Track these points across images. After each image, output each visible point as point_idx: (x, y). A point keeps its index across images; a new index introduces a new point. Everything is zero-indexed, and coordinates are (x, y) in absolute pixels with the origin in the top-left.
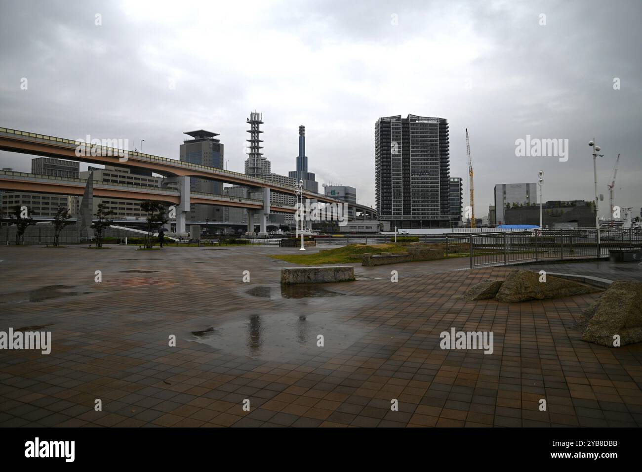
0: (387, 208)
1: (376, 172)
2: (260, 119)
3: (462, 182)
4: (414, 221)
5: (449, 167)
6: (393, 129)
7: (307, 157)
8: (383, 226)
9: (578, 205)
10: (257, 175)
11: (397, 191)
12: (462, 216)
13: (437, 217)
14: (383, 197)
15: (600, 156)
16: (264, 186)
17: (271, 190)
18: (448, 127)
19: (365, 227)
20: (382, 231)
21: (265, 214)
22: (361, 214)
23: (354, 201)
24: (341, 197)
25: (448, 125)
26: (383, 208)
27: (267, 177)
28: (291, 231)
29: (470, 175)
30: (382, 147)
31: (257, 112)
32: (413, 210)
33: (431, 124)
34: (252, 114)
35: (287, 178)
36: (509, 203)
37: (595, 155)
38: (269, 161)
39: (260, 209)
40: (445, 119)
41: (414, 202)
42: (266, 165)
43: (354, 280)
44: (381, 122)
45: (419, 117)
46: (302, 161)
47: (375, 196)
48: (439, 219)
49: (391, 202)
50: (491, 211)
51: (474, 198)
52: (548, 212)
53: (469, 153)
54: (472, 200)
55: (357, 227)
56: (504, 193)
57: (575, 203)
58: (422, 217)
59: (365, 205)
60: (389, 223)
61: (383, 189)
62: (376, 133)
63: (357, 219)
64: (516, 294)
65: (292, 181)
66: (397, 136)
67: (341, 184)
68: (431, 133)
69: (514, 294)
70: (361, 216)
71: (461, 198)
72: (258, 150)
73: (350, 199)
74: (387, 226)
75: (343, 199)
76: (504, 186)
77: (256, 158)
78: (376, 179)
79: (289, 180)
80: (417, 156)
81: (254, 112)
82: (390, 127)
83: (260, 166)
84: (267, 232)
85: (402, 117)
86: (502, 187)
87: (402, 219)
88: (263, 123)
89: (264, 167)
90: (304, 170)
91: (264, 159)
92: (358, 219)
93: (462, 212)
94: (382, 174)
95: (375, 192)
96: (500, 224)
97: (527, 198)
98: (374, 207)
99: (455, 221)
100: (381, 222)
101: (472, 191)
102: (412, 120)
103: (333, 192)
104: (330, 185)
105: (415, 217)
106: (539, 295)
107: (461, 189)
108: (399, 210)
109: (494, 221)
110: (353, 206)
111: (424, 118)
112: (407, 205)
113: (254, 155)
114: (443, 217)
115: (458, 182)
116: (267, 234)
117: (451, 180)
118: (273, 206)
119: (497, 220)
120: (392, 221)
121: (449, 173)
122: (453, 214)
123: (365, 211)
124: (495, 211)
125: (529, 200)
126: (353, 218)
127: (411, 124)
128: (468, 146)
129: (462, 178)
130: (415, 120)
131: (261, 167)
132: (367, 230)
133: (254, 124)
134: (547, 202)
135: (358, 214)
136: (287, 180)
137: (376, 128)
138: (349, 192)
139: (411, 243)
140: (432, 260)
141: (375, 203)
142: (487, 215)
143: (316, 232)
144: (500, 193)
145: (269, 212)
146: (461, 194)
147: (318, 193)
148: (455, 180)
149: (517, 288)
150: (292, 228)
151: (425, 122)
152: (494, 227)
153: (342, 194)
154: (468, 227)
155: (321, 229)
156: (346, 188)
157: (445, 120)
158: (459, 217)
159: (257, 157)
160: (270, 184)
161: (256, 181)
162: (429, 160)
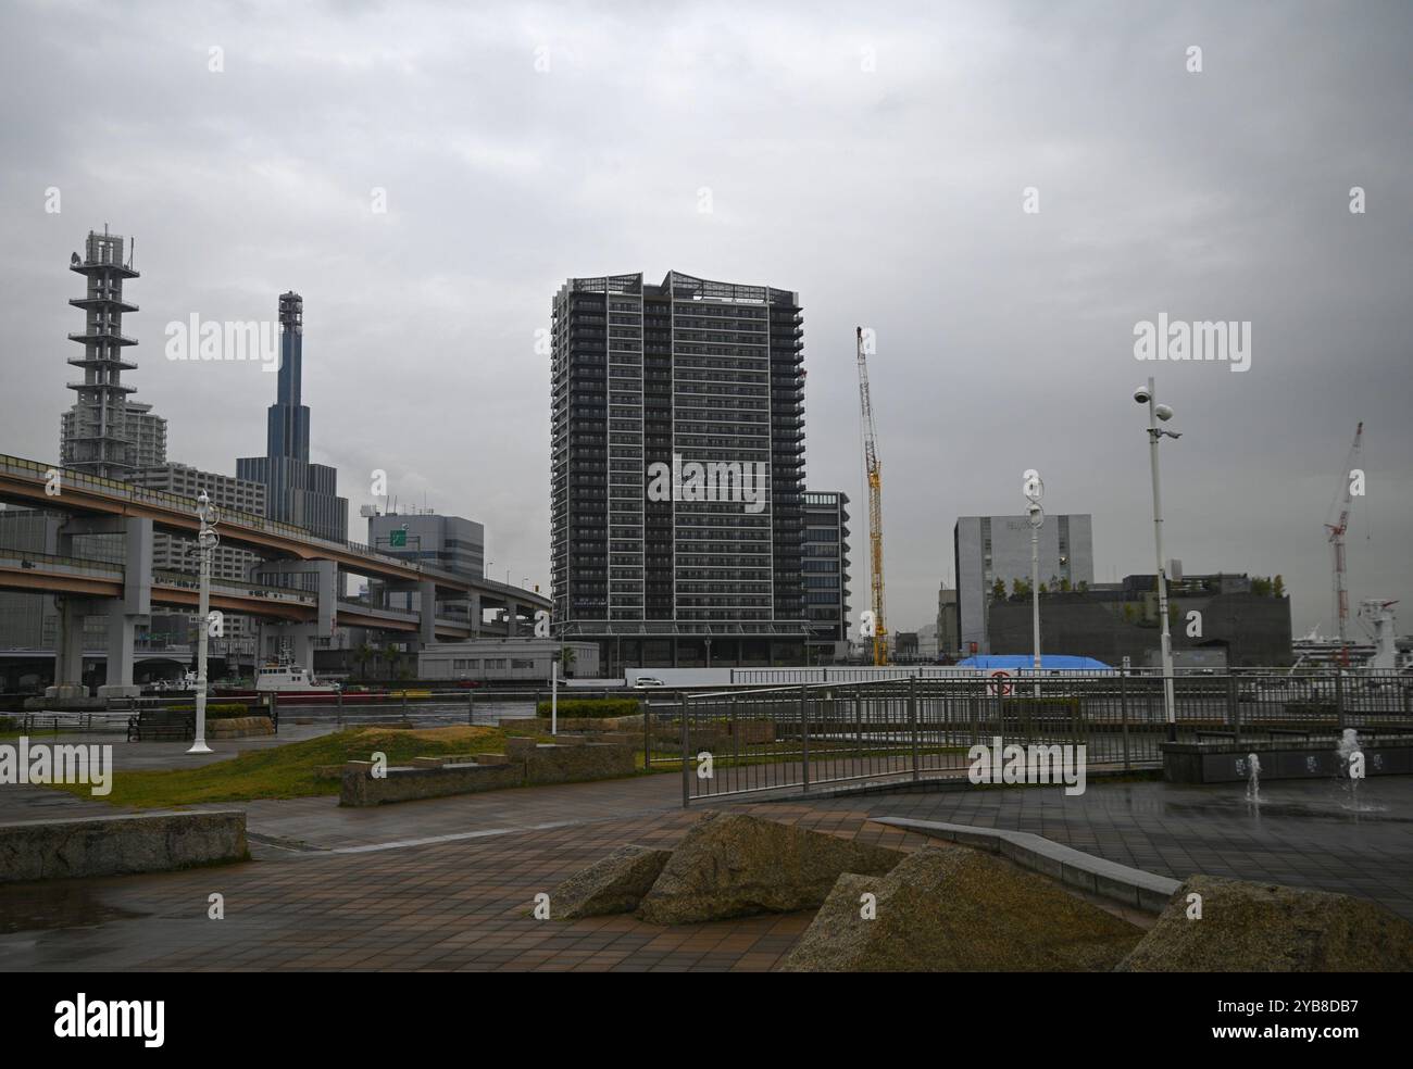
0: (591, 596)
1: (555, 469)
2: (125, 262)
3: (847, 507)
4: (683, 642)
5: (803, 455)
6: (613, 321)
7: (307, 409)
8: (573, 660)
9: (1225, 588)
10: (109, 468)
11: (627, 535)
12: (847, 624)
13: (762, 627)
14: (576, 555)
15: (1170, 435)
16: (129, 512)
17: (157, 526)
18: (800, 321)
19: (509, 664)
20: (569, 675)
21: (130, 617)
22: (500, 615)
23: (474, 566)
24: (430, 555)
25: (801, 314)
26: (576, 596)
27: (150, 475)
28: (238, 678)
29: (871, 485)
30: (574, 380)
31: (112, 233)
32: (682, 602)
33: (742, 309)
34: (92, 240)
35: (230, 481)
36: (1000, 582)
37: (1155, 433)
38: (162, 417)
39: (115, 597)
40: (791, 293)
41: (685, 574)
42: (147, 431)
43: (246, 859)
44: (573, 295)
45: (703, 282)
46: (289, 420)
47: (550, 552)
48: (771, 633)
49: (605, 575)
50: (944, 606)
51: (885, 565)
52: (1129, 612)
53: (866, 408)
54: (877, 569)
55: (482, 662)
56: (987, 546)
57: (1217, 584)
58: (712, 627)
59: (515, 583)
60: (596, 646)
61: (576, 527)
62: (554, 332)
63: (485, 634)
64: (699, 893)
65: (250, 494)
66: (628, 347)
67: (429, 507)
68: (743, 339)
69: (691, 894)
70: (498, 622)
71: (846, 563)
72: (115, 377)
73: (460, 563)
74: (588, 658)
75: (435, 561)
76: (986, 522)
77: (105, 406)
78: (555, 494)
79: (237, 488)
80: (696, 415)
81: (100, 231)
82: (604, 315)
83: (121, 435)
84: (136, 681)
85: (645, 282)
86: (977, 526)
87: (643, 633)
88: (136, 275)
89: (139, 438)
90: (295, 456)
91: (139, 411)
92: (488, 632)
93: (847, 609)
94: (576, 473)
95: (550, 539)
96: (974, 651)
97: (1062, 563)
98: (547, 592)
99: (826, 642)
100: (566, 644)
101: (876, 538)
102: (679, 292)
103: (399, 537)
104: (391, 510)
105: (687, 627)
106: (780, 897)
107: (845, 532)
108: (631, 601)
109: (956, 638)
110: (467, 586)
111: (721, 288)
112: (662, 583)
113: (100, 393)
114: (784, 627)
115: (835, 507)
116: (135, 691)
117: (810, 500)
118: (162, 585)
119: (964, 639)
120: (606, 643)
121: (803, 475)
122: (819, 615)
123: (513, 604)
124: (957, 606)
125: (1069, 573)
126: (469, 631)
127: (678, 306)
128: (865, 387)
129: (848, 495)
130: (690, 293)
131: (124, 437)
132: (518, 674)
133: (103, 279)
134: (1124, 580)
135: (490, 615)
136: (231, 490)
137: (555, 316)
138: (459, 538)
139: (607, 720)
140: (590, 780)
141: (550, 577)
142: (934, 620)
143: (330, 680)
144: (971, 548)
145: (145, 608)
146: (846, 548)
147: (343, 541)
148: (825, 500)
149: (702, 873)
150: (241, 667)
151: (725, 300)
152: (952, 662)
153: (432, 543)
154: (866, 661)
155: (349, 669)
156: (446, 523)
157: (789, 296)
158: (837, 627)
159: (110, 403)
160: (153, 502)
161: (105, 492)
162: (737, 429)
